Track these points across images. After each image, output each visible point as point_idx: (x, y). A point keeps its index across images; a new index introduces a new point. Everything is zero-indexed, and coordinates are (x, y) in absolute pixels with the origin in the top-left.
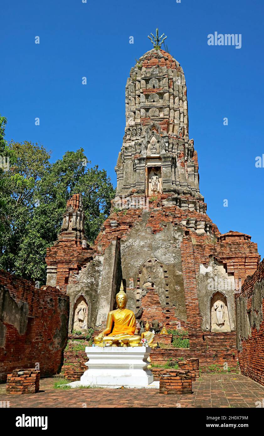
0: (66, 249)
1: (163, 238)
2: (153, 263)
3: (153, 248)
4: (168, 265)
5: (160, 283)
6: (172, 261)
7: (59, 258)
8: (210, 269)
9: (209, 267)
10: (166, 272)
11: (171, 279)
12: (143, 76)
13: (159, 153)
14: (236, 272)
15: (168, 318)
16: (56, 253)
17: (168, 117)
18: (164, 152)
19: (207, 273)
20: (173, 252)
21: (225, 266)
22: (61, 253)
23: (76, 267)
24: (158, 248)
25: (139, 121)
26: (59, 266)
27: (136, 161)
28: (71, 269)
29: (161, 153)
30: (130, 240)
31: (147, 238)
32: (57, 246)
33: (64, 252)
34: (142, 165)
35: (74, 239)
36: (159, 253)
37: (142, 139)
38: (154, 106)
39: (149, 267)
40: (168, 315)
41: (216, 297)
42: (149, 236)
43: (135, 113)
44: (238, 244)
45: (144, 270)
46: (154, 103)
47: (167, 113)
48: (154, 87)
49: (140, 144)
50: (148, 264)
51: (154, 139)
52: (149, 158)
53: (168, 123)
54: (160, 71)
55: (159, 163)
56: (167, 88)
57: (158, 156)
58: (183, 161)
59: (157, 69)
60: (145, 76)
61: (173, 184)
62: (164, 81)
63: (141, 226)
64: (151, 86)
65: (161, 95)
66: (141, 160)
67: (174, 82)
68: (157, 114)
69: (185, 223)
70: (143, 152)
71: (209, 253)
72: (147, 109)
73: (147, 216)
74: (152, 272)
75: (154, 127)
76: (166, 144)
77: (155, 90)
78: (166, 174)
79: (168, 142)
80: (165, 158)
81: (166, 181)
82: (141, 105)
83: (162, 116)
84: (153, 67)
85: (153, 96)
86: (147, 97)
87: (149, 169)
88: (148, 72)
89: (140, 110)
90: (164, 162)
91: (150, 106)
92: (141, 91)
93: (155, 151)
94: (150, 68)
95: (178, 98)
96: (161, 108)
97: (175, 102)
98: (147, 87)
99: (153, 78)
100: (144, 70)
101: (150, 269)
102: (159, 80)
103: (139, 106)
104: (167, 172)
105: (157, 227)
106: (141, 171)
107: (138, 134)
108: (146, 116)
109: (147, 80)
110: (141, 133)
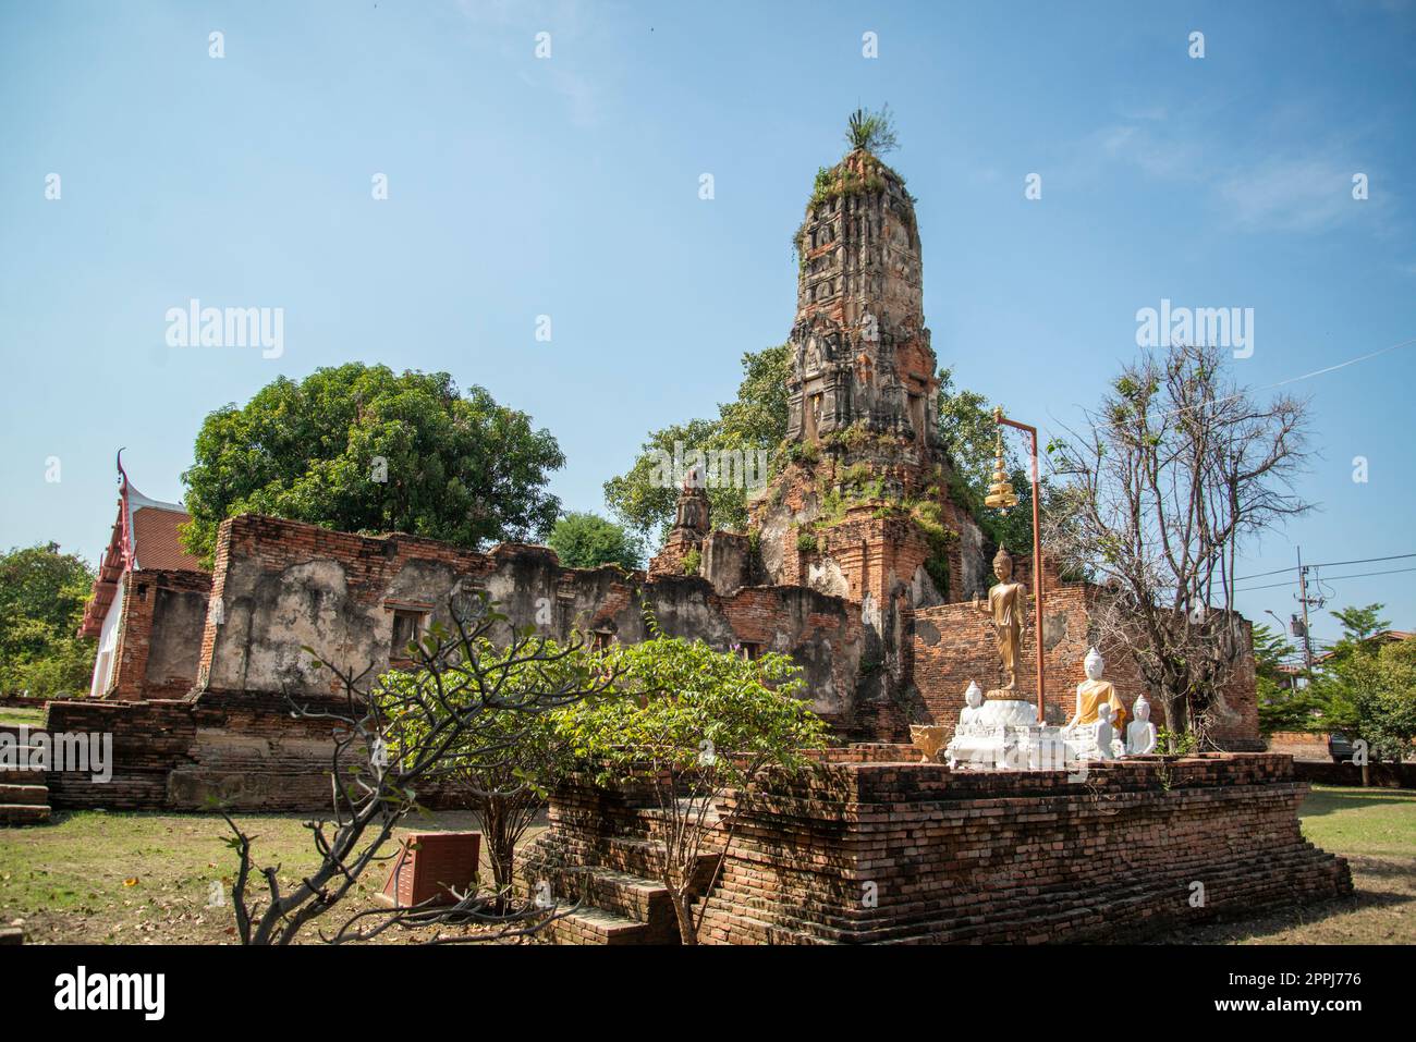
0: (667, 557)
8: (822, 572)
13: (818, 369)
14: (851, 573)
18: (825, 364)
19: (818, 580)
21: (839, 565)
27: (791, 391)
29: (822, 368)
30: (766, 531)
31: (784, 524)
34: (798, 395)
38: (823, 280)
42: (787, 520)
46: (823, 274)
48: (823, 243)
51: (812, 343)
52: (806, 381)
53: (843, 306)
54: (833, 210)
55: (818, 386)
56: (839, 239)
57: (816, 373)
58: (863, 369)
59: (828, 207)
60: (812, 228)
61: (838, 419)
62: (837, 226)
63: (779, 504)
64: (819, 243)
65: (833, 253)
66: (796, 387)
67: (858, 219)
68: (826, 292)
69: (838, 489)
70: (798, 372)
71: (822, 543)
72: (814, 289)
73: (786, 486)
75: (815, 320)
76: (833, 348)
77: (825, 248)
78: (828, 403)
79: (837, 343)
80: (825, 375)
81: (827, 417)
82: (807, 280)
83: (835, 294)
84: (822, 204)
85: (823, 261)
86: (815, 264)
87: (811, 398)
88: (816, 217)
89: (805, 292)
90: (825, 383)
91: (818, 280)
92: (807, 255)
93: (814, 365)
94: (818, 207)
95: (865, 248)
96: (833, 281)
97: (858, 260)
98: (814, 247)
99: (821, 227)
100: (811, 214)
102: (831, 226)
103: (805, 284)
104: (829, 400)
105: (798, 503)
106: (798, 406)
107: (800, 339)
108: (814, 301)
109: (814, 233)
110: (804, 336)
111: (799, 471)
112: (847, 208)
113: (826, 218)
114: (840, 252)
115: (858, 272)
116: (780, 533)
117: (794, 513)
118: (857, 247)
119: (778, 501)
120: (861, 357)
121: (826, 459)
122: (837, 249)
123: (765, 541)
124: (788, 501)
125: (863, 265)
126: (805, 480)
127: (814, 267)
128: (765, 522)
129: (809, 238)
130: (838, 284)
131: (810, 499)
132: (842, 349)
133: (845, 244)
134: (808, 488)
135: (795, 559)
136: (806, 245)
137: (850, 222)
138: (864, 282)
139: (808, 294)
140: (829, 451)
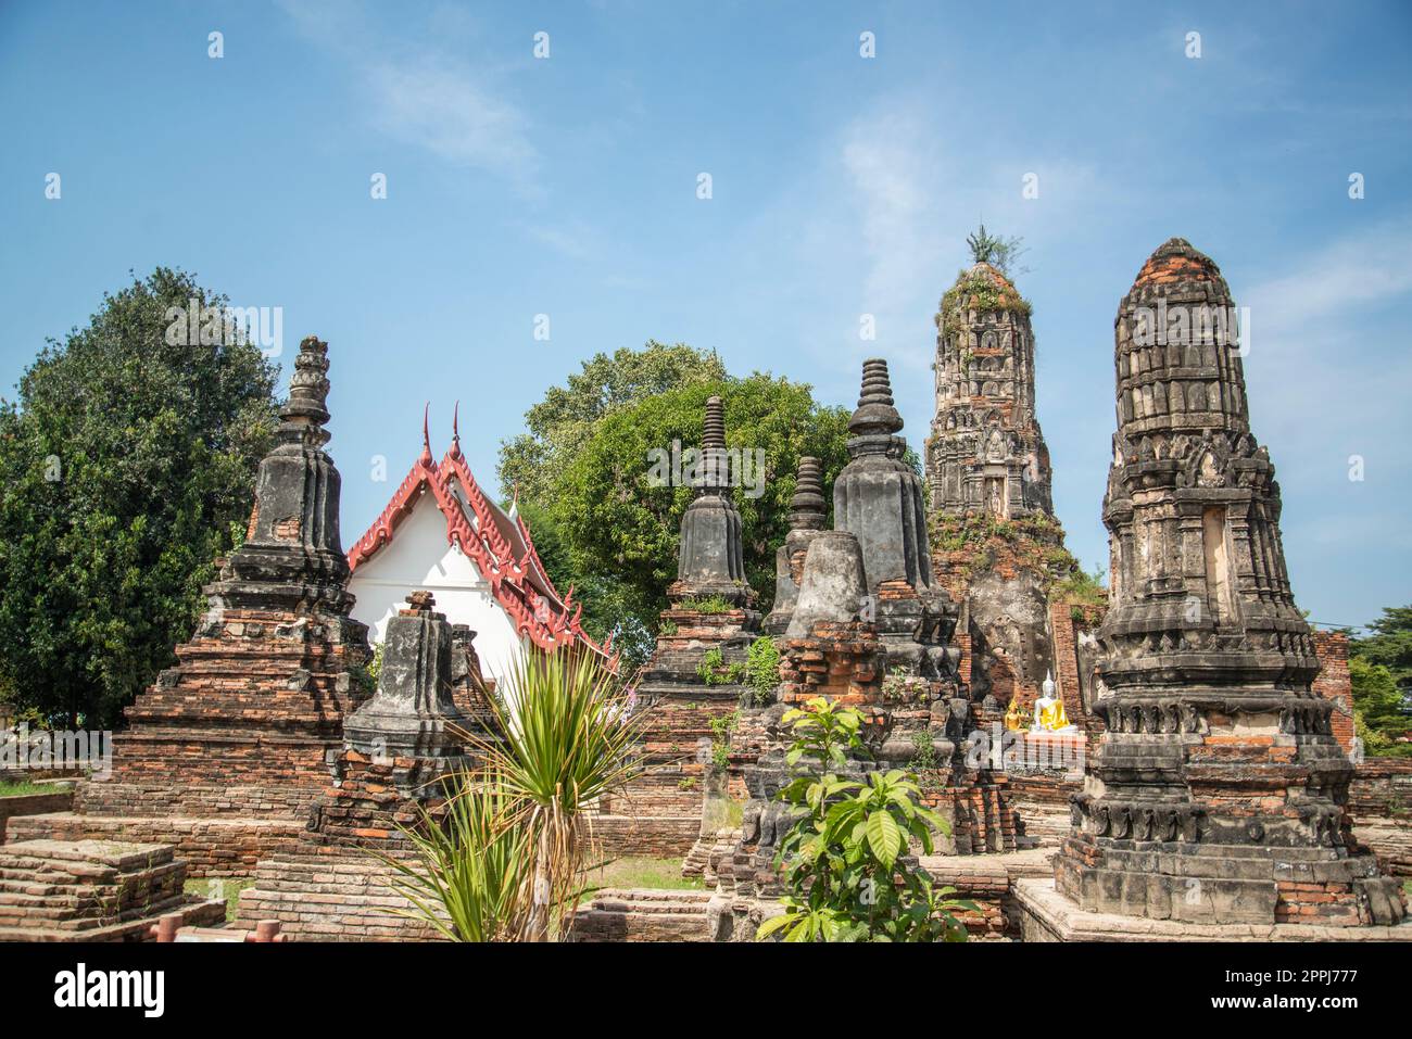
1: (1017, 587)
2: (1004, 622)
3: (1005, 602)
4: (1027, 626)
5: (1015, 650)
6: (1031, 620)
8: (1091, 638)
9: (1090, 636)
10: (1022, 634)
11: (1030, 644)
12: (973, 327)
13: (1002, 458)
17: (1012, 397)
18: (1010, 457)
19: (1087, 644)
20: (1032, 609)
24: (1011, 602)
25: (967, 400)
27: (969, 469)
29: (1006, 459)
30: (973, 589)
31: (995, 587)
34: (977, 475)
36: (1013, 609)
37: (977, 434)
38: (990, 379)
39: (1000, 627)
40: (1027, 692)
42: (999, 584)
43: (959, 384)
45: (993, 630)
46: (991, 374)
47: (1011, 391)
48: (990, 345)
49: (973, 441)
50: (997, 623)
51: (996, 435)
52: (988, 464)
53: (1012, 407)
54: (999, 318)
55: (1003, 472)
56: (1010, 349)
57: (1001, 462)
58: (1034, 468)
59: (994, 316)
60: (976, 327)
61: (1024, 506)
62: (1007, 338)
63: (987, 570)
64: (984, 344)
65: (1002, 360)
66: (977, 468)
67: (1019, 335)
68: (995, 391)
69: (1045, 566)
70: (980, 455)
71: (1089, 617)
72: (980, 384)
73: (993, 554)
74: (1003, 633)
75: (993, 414)
76: (1013, 444)
77: (992, 350)
78: (1013, 491)
79: (1015, 439)
80: (1012, 466)
81: (1013, 502)
82: (971, 374)
83: (1003, 395)
84: (987, 311)
85: (989, 361)
86: (979, 361)
87: (988, 480)
88: (979, 319)
89: (968, 382)
90: (1011, 471)
91: (985, 377)
92: (970, 351)
93: (996, 454)
94: (983, 312)
95: (1024, 362)
96: (1001, 382)
97: (1021, 372)
98: (979, 346)
99: (989, 332)
100: (973, 314)
101: (1001, 629)
102: (998, 333)
103: (967, 375)
104: (1015, 488)
105: (1010, 571)
106: (978, 485)
107: (968, 424)
108: (980, 394)
109: (979, 333)
110: (974, 423)
111: (1005, 544)
112: (1012, 326)
113: (994, 326)
114: (1010, 360)
115: (1021, 381)
116: (990, 594)
117: (1005, 579)
118: (1020, 359)
119: (987, 567)
120: (1030, 456)
121: (1023, 538)
122: (1005, 357)
123: (973, 598)
124: (998, 568)
125: (1025, 377)
126: (1016, 554)
127: (979, 365)
128: (971, 582)
129: (973, 336)
130: (1008, 387)
131: (1024, 570)
132: (1019, 446)
133: (1014, 355)
134: (1021, 562)
135: (1068, 626)
136: (966, 340)
137: (1016, 337)
138: (1025, 391)
139: (973, 385)
140: (1027, 532)
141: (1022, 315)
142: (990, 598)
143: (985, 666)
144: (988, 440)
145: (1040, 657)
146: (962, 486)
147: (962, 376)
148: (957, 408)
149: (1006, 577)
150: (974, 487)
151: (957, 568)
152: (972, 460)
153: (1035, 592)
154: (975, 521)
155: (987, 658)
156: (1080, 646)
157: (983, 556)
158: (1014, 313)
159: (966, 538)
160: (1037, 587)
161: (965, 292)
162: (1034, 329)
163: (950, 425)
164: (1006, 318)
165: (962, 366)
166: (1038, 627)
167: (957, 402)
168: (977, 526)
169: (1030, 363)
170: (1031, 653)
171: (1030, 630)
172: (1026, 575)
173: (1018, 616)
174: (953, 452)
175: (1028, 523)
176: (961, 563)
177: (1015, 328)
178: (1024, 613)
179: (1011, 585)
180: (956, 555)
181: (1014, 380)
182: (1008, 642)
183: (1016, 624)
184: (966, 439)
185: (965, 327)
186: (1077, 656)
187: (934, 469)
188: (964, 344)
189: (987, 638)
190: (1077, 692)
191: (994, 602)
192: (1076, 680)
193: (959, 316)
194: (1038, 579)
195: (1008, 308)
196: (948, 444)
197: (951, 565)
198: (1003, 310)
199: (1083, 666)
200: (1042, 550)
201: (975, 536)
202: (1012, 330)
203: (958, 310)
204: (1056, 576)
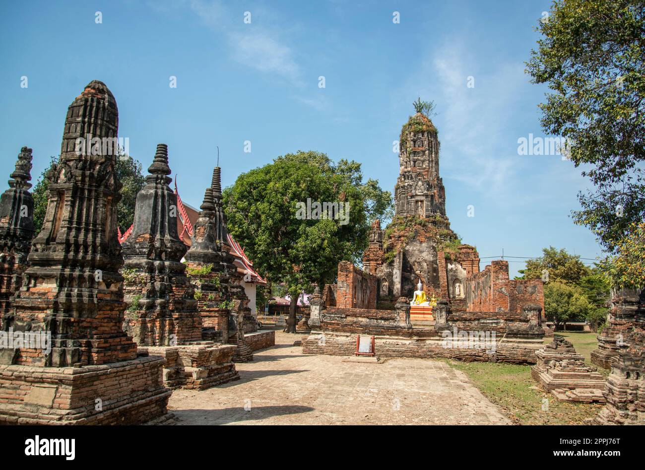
0: (374, 252)
1: (426, 245)
2: (421, 260)
3: (421, 252)
4: (430, 261)
5: (425, 271)
6: (432, 259)
7: (371, 258)
8: (453, 266)
10: (428, 265)
11: (431, 269)
13: (422, 192)
14: (467, 268)
15: (429, 290)
16: (369, 255)
17: (428, 167)
18: (426, 192)
19: (451, 268)
20: (432, 254)
21: (461, 265)
22: (371, 255)
23: (380, 263)
24: (424, 251)
25: (409, 169)
26: (371, 262)
27: (409, 197)
28: (377, 264)
29: (424, 193)
30: (408, 247)
31: (417, 246)
32: (369, 251)
33: (374, 254)
34: (412, 200)
35: (378, 247)
36: (424, 254)
37: (413, 183)
38: (419, 160)
39: (419, 262)
41: (456, 281)
42: (419, 245)
43: (406, 162)
44: (469, 253)
45: (416, 263)
46: (419, 158)
47: (428, 165)
48: (419, 146)
49: (411, 186)
50: (418, 260)
51: (420, 183)
52: (417, 195)
53: (428, 171)
54: (423, 135)
55: (423, 198)
56: (427, 147)
57: (422, 194)
58: (436, 196)
59: (421, 134)
60: (413, 139)
61: (431, 212)
62: (426, 143)
63: (414, 239)
64: (417, 146)
65: (424, 152)
66: (412, 197)
67: (432, 142)
68: (421, 165)
69: (439, 237)
70: (413, 191)
71: (453, 257)
72: (415, 162)
73: (417, 232)
74: (420, 265)
75: (419, 174)
76: (427, 186)
77: (420, 148)
78: (427, 206)
79: (428, 184)
80: (426, 196)
81: (427, 210)
82: (411, 158)
83: (424, 166)
84: (418, 132)
85: (419, 153)
86: (415, 153)
87: (417, 202)
88: (415, 136)
89: (410, 162)
90: (426, 198)
91: (417, 159)
92: (411, 149)
93: (420, 191)
94: (416, 133)
95: (433, 153)
96: (423, 161)
97: (432, 157)
98: (414, 147)
99: (418, 141)
100: (412, 134)
101: (419, 263)
102: (422, 141)
103: (410, 159)
104: (428, 205)
105: (423, 239)
106: (412, 204)
107: (410, 179)
108: (415, 166)
109: (415, 141)
110: (412, 178)
111: (422, 228)
112: (428, 138)
113: (421, 138)
114: (427, 152)
115: (432, 160)
116: (415, 249)
117: (421, 242)
118: (432, 151)
119: (414, 237)
120: (435, 191)
121: (430, 225)
122: (425, 151)
123: (408, 250)
124: (418, 238)
125: (434, 159)
126: (426, 232)
127: (414, 154)
128: (407, 244)
129: (412, 143)
130: (426, 163)
131: (429, 239)
132: (430, 187)
133: (429, 150)
134: (428, 235)
135: (443, 261)
136: (410, 144)
137: (430, 142)
138: (434, 165)
139: (412, 163)
140: (431, 223)
141: (433, 134)
142: (415, 250)
143: (412, 278)
144: (417, 185)
145: (435, 274)
146: (407, 204)
147: (408, 160)
148: (406, 172)
149: (422, 242)
150: (411, 205)
151: (402, 238)
152: (410, 194)
153: (434, 248)
154: (410, 219)
155: (413, 275)
156: (448, 270)
157: (413, 233)
158: (429, 132)
159: (406, 225)
160: (434, 245)
161: (410, 125)
162: (439, 139)
163: (403, 179)
164: (426, 135)
165: (408, 155)
166: (435, 262)
167: (406, 170)
168: (411, 221)
169: (437, 153)
170: (431, 272)
171: (431, 263)
172: (430, 240)
173: (426, 258)
174: (404, 190)
175: (432, 219)
176: (404, 236)
177: (430, 139)
178: (429, 256)
179: (423, 244)
180: (402, 233)
181: (429, 160)
182: (422, 268)
183: (425, 261)
184: (408, 185)
185: (409, 139)
186: (447, 274)
187: (397, 198)
188: (409, 146)
189: (414, 267)
190: (446, 288)
191: (417, 252)
192: (446, 283)
193: (407, 135)
194: (435, 242)
195: (427, 130)
196: (402, 187)
197: (400, 237)
198: (425, 132)
199: (450, 278)
200: (437, 230)
201: (410, 225)
202: (428, 140)
203: (407, 132)
204: (443, 241)
